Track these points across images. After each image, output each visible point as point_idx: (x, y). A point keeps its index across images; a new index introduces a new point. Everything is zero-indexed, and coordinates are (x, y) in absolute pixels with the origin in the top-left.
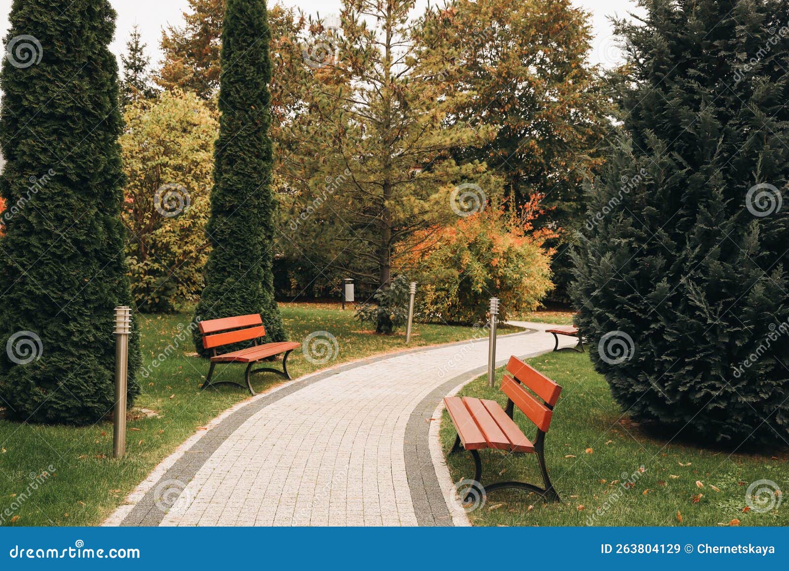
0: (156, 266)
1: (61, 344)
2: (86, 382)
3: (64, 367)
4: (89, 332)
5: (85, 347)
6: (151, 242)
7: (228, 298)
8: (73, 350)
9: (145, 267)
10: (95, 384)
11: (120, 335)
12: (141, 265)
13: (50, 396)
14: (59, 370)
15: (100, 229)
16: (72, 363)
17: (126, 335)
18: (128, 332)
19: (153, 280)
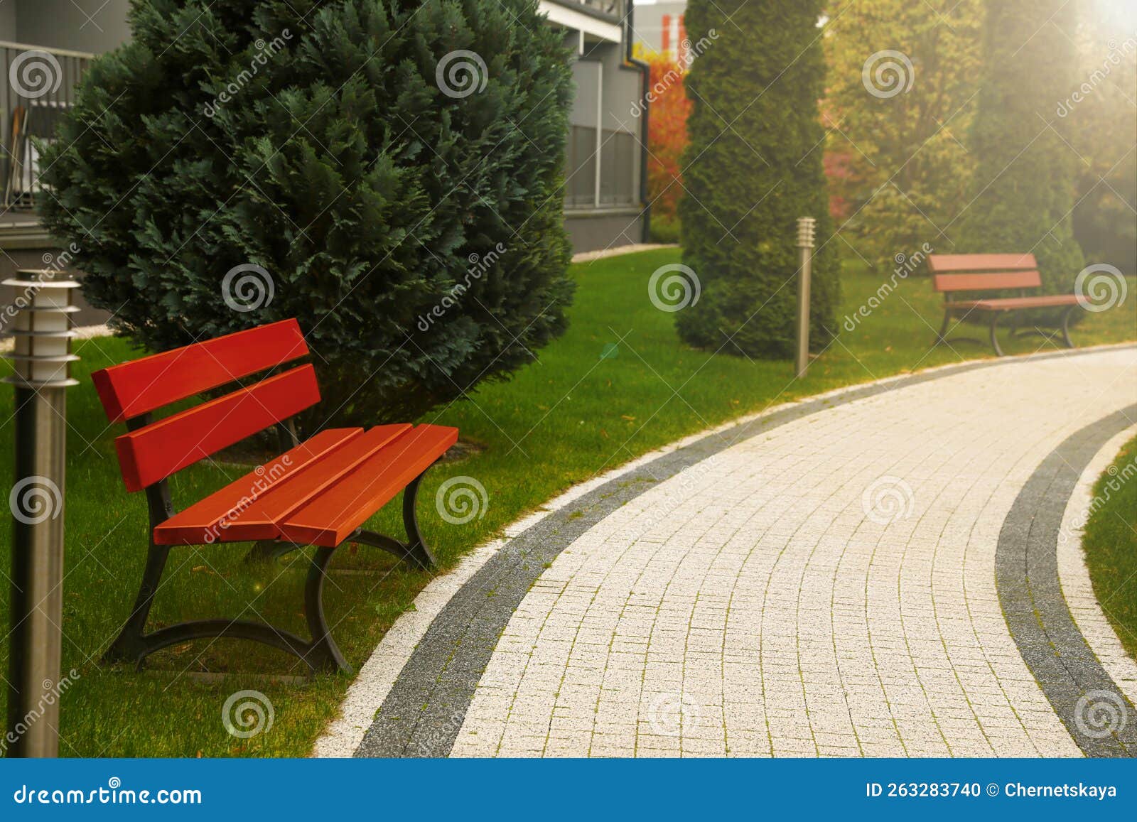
0: (928, 199)
1: (749, 269)
2: (776, 312)
3: (752, 294)
4: (779, 255)
5: (775, 272)
6: (921, 159)
7: (996, 235)
8: (761, 275)
9: (910, 201)
10: (785, 316)
11: (802, 248)
12: (904, 196)
13: (739, 327)
14: (746, 298)
15: (794, 133)
16: (761, 290)
17: (809, 248)
18: (812, 246)
19: (921, 223)
